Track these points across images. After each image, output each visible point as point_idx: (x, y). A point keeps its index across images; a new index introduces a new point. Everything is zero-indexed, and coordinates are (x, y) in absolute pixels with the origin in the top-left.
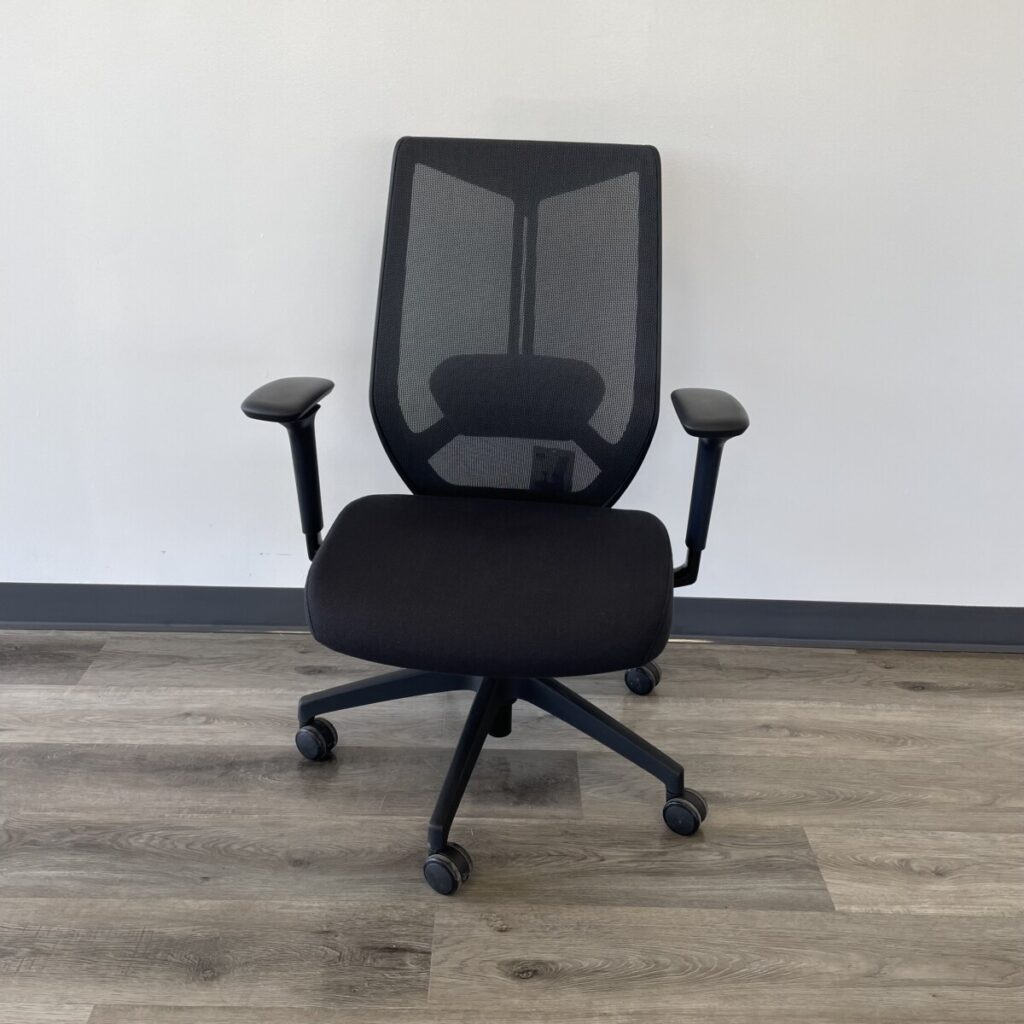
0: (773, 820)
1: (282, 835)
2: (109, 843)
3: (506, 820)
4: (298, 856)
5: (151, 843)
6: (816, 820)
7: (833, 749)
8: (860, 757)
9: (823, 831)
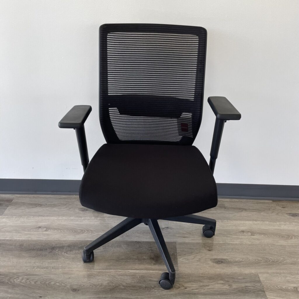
0: (247, 271)
1: (70, 278)
2: (7, 281)
3: (151, 271)
4: (75, 287)
5: (22, 281)
6: (262, 271)
7: (267, 241)
8: (277, 244)
9: (265, 275)
